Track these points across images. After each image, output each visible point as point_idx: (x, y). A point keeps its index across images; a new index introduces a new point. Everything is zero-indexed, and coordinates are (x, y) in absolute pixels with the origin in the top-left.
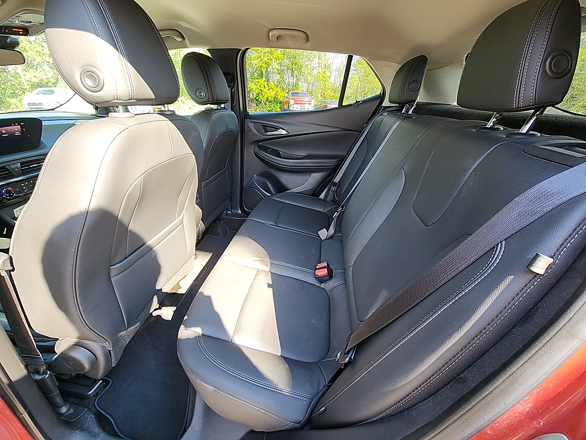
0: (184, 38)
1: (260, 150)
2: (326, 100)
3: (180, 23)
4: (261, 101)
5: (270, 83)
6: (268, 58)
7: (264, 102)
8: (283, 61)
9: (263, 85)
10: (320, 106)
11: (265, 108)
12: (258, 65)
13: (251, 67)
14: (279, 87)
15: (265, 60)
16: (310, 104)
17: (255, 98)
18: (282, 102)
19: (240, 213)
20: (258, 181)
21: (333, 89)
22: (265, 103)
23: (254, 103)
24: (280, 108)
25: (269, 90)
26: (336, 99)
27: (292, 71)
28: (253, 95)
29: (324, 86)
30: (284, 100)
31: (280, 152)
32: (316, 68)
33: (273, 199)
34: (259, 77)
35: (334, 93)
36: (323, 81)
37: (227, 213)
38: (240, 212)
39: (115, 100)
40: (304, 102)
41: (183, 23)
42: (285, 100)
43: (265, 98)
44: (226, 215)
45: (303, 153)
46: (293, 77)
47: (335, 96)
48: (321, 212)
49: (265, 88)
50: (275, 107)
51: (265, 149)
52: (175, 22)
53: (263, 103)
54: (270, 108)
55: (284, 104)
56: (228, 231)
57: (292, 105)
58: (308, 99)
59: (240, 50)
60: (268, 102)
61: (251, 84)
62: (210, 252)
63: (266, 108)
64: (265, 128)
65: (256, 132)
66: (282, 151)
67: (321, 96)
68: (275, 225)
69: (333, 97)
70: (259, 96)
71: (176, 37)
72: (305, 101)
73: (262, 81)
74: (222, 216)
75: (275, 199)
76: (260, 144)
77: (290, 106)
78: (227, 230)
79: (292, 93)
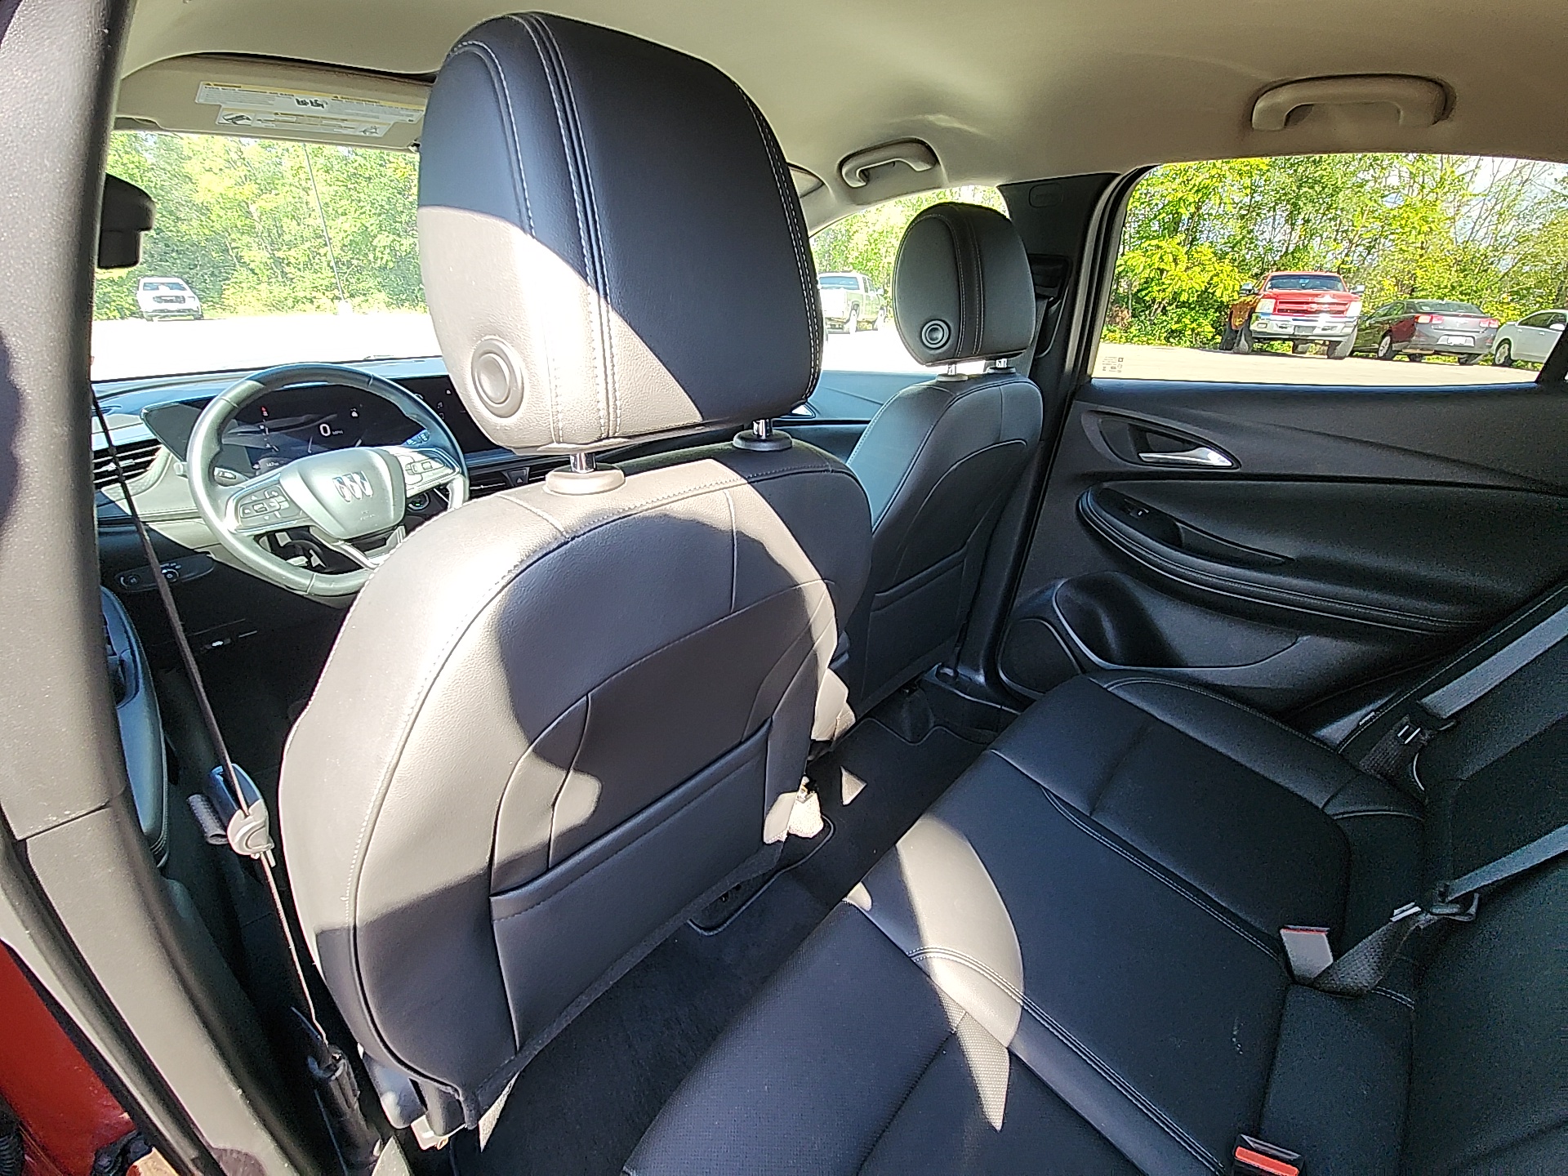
0: (935, 161)
1: (1099, 509)
2: (1416, 301)
3: (931, 118)
4: (1153, 303)
5: (1199, 249)
6: (1213, 172)
7: (1162, 306)
8: (1264, 178)
9: (1170, 255)
10: (1385, 318)
11: (1162, 323)
12: (1169, 198)
13: (1143, 206)
14: (1227, 261)
15: (1199, 180)
16: (1342, 312)
17: (1133, 295)
18: (1227, 306)
19: (980, 686)
20: (1066, 603)
21: (1458, 262)
22: (1164, 307)
23: (1127, 308)
24: (1212, 325)
25: (1188, 268)
26: (1463, 297)
27: (1295, 205)
28: (1130, 285)
29: (1420, 252)
30: (1234, 300)
31: (1178, 524)
32: (1397, 190)
33: (1106, 689)
34: (1166, 231)
35: (1462, 275)
36: (1419, 233)
37: (941, 671)
38: (981, 679)
39: (553, 442)
40: (1315, 307)
41: (941, 116)
42: (1242, 299)
43: (1167, 294)
44: (936, 675)
45: (1287, 547)
46: (1293, 224)
47: (1461, 286)
48: (1317, 807)
49: (1176, 264)
50: (1196, 320)
51: (1121, 506)
52: (920, 117)
53: (1156, 309)
54: (1176, 323)
55: (1231, 313)
56: (932, 725)
57: (1263, 317)
58: (1334, 296)
59: (1116, 175)
60: (1174, 306)
61: (1131, 255)
62: (860, 778)
63: (1165, 323)
64: (1143, 436)
65: (1101, 446)
66: (1188, 521)
67: (1397, 285)
68: (1088, 815)
69: (1453, 288)
70: (1150, 289)
71: (914, 162)
72: (1318, 303)
73: (1170, 245)
74: (926, 677)
75: (1116, 692)
76: (1106, 485)
77: (1254, 318)
78: (928, 721)
79: (1273, 278)
